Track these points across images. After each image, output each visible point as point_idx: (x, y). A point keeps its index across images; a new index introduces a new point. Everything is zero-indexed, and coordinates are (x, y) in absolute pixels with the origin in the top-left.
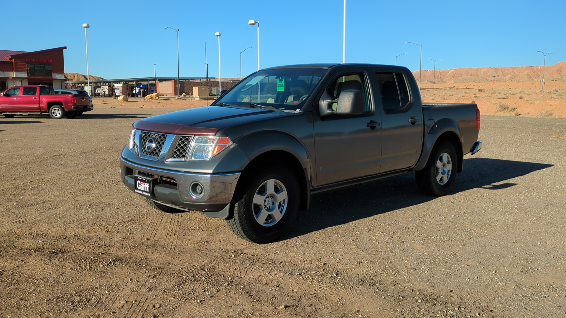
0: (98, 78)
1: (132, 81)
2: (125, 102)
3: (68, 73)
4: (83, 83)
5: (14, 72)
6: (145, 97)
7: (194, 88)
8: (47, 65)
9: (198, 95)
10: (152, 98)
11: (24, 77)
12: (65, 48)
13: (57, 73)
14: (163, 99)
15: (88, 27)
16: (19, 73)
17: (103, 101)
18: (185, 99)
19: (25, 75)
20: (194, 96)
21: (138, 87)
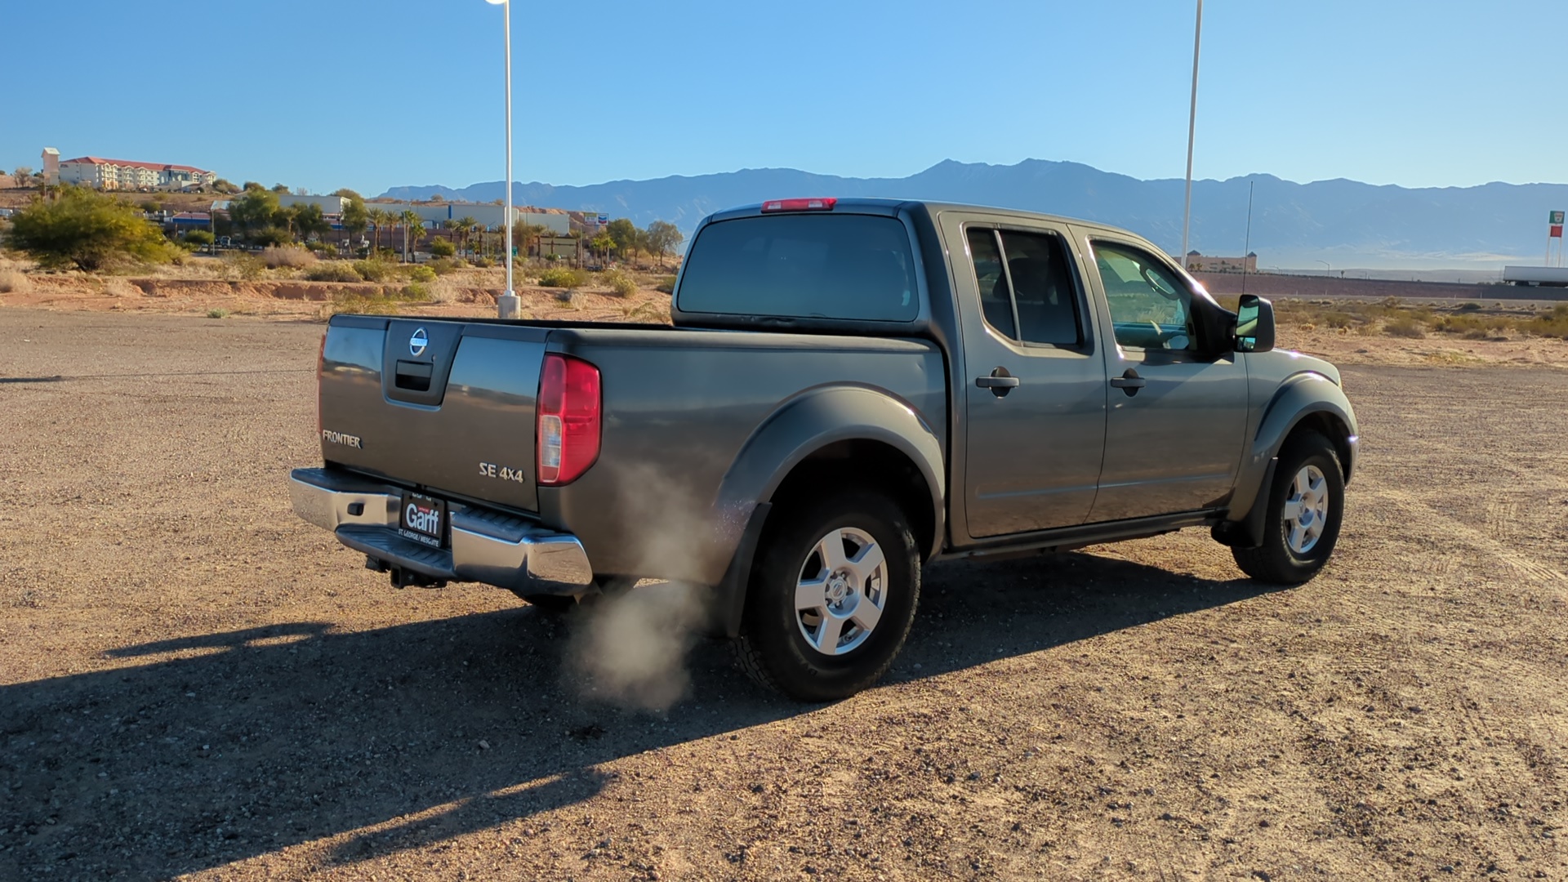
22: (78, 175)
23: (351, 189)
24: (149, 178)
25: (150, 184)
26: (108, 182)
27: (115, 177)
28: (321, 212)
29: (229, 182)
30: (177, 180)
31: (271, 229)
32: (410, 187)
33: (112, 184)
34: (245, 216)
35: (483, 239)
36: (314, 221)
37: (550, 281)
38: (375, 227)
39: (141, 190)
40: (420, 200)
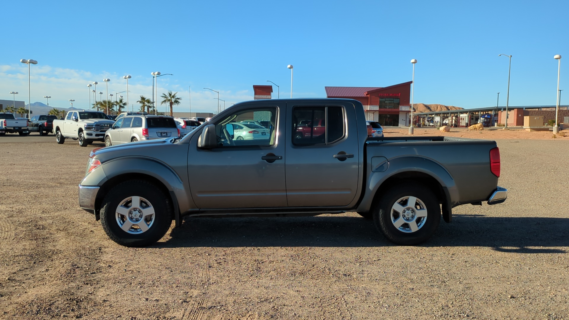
0: (459, 108)
1: (478, 111)
2: (446, 132)
3: (432, 105)
4: (433, 114)
5: (369, 106)
6: (469, 128)
7: (525, 117)
8: (396, 99)
9: (528, 126)
10: (475, 129)
11: (376, 110)
12: (411, 82)
13: (403, 105)
14: (488, 130)
15: (416, 63)
16: (373, 106)
17: (426, 131)
18: (514, 130)
19: (377, 108)
20: (524, 127)
21: (483, 117)
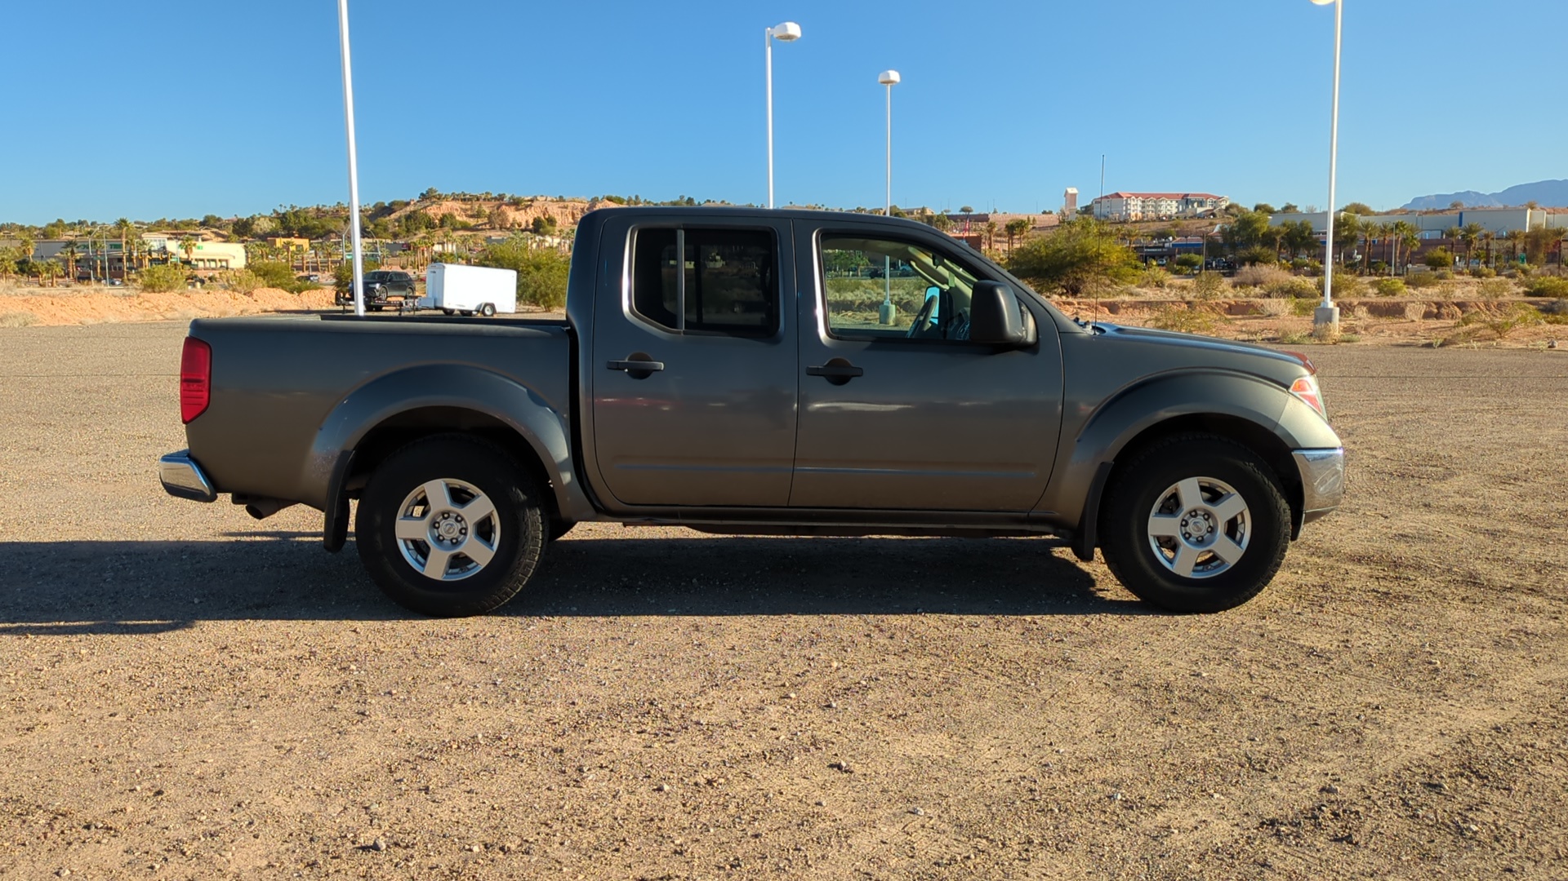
22: (1109, 210)
23: (1362, 203)
24: (1169, 207)
25: (1169, 213)
26: (1133, 214)
27: (1139, 209)
28: (1311, 229)
29: (1241, 205)
30: (1193, 206)
31: (1258, 248)
32: (1437, 196)
33: (1136, 215)
34: (1236, 238)
35: (1491, 247)
36: (1303, 238)
37: (1539, 290)
38: (1366, 241)
39: (1160, 219)
40: (1438, 209)
